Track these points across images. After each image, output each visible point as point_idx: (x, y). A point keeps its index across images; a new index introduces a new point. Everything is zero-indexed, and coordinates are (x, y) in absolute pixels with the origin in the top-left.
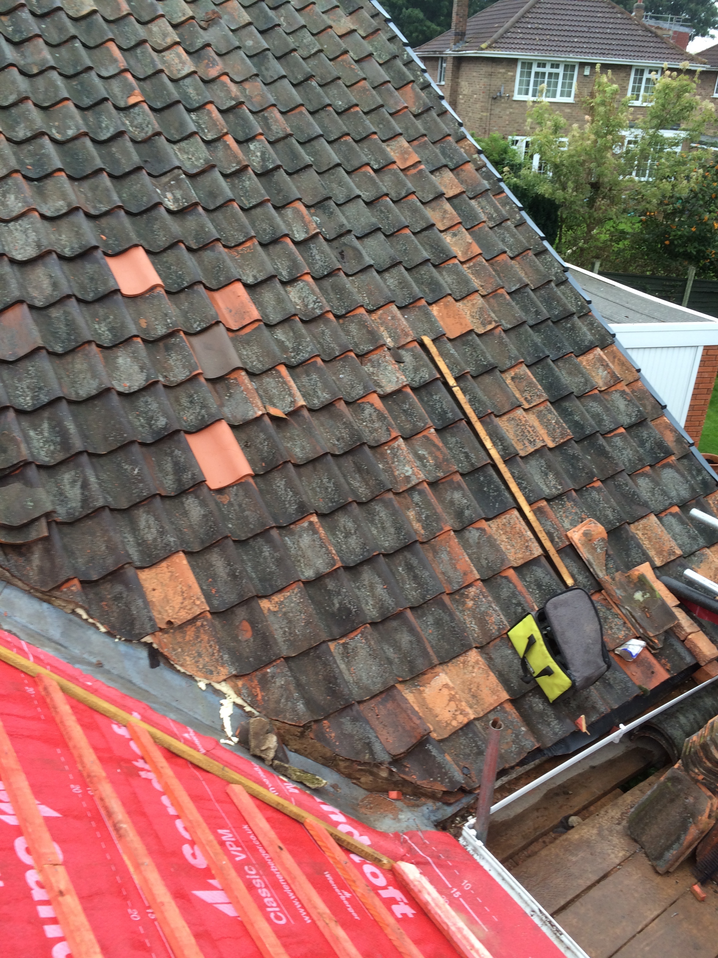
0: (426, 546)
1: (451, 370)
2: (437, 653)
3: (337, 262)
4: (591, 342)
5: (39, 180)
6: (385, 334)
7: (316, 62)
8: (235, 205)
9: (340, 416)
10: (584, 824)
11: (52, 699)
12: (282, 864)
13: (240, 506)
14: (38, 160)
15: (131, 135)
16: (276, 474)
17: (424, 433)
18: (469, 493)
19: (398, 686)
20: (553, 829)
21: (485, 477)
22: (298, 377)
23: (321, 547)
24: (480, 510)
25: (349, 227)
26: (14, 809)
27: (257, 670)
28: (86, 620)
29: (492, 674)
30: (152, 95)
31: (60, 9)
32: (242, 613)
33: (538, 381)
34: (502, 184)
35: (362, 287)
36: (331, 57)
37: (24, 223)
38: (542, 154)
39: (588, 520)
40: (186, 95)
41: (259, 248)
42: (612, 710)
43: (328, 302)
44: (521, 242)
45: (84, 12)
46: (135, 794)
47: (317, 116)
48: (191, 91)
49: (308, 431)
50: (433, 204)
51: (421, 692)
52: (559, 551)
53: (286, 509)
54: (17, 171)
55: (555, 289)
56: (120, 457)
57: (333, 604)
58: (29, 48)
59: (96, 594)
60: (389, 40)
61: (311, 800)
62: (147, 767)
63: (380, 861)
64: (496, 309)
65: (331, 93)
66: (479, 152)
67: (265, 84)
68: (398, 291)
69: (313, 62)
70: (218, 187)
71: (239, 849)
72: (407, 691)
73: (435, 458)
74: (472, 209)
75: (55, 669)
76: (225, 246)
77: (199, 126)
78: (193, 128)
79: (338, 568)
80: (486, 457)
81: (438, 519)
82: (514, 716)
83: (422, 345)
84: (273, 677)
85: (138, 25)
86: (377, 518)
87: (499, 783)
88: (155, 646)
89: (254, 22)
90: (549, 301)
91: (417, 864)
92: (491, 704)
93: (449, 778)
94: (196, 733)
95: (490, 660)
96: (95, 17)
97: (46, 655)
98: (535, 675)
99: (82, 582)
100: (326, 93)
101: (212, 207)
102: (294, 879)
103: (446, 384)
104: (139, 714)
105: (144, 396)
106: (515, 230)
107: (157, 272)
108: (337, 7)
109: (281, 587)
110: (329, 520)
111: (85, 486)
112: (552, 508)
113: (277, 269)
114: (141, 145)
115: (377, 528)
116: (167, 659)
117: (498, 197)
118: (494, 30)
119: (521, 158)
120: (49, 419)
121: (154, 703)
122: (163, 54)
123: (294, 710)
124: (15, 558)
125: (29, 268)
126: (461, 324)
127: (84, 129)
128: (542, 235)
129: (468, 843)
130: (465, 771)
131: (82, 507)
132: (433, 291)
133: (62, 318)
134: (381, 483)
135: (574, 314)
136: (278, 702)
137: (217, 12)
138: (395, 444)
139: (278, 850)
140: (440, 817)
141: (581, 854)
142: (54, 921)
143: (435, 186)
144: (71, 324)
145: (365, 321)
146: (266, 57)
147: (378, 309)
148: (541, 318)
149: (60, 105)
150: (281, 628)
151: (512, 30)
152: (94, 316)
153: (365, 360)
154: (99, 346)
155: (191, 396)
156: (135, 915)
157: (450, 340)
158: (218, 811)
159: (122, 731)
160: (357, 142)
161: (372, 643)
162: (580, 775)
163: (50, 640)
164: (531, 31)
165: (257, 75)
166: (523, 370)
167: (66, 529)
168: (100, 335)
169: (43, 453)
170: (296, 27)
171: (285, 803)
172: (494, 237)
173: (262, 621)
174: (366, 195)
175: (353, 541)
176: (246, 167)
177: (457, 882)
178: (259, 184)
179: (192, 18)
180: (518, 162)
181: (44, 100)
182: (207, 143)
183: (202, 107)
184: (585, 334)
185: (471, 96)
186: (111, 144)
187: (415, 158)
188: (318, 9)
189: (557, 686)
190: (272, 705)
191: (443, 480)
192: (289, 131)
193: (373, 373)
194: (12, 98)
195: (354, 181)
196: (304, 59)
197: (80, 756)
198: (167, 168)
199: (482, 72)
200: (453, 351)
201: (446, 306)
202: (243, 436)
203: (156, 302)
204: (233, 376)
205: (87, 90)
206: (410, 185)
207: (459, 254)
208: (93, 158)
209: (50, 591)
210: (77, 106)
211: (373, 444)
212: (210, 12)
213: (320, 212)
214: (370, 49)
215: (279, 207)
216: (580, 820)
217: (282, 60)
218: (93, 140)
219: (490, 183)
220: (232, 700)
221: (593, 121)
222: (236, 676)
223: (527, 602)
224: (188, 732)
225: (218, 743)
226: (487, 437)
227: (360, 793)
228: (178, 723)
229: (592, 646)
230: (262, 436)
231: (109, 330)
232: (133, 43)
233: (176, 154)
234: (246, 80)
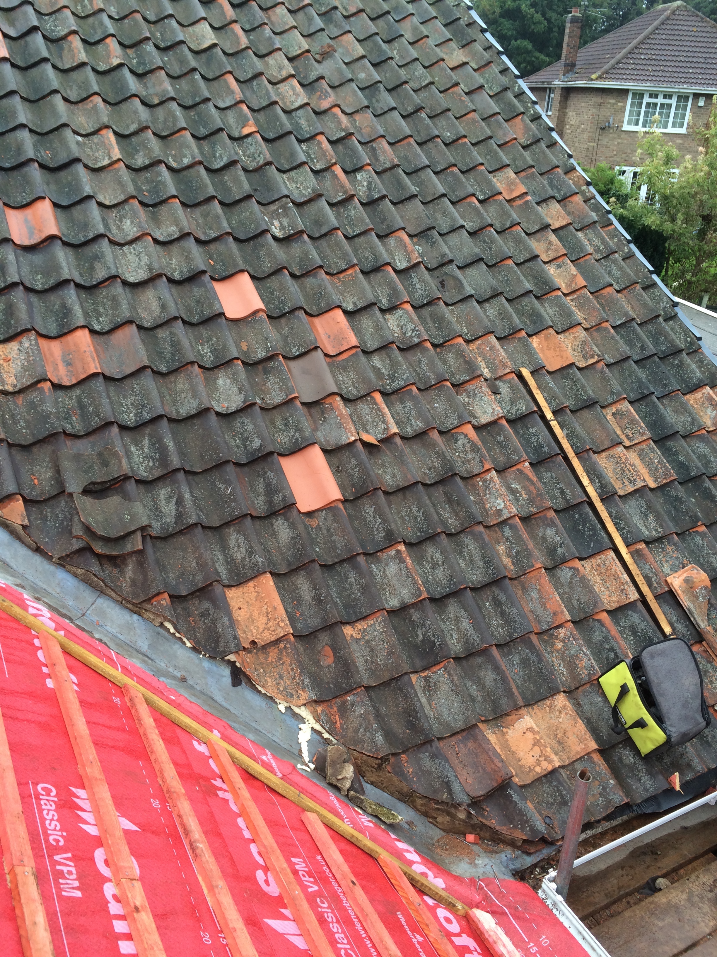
0: (515, 582)
1: (549, 403)
2: (522, 694)
3: (436, 291)
4: (700, 380)
5: (154, 206)
6: (483, 365)
7: (426, 94)
8: (340, 233)
9: (433, 445)
10: (673, 888)
11: (136, 710)
12: (355, 899)
13: (328, 530)
14: (154, 187)
15: (243, 164)
16: (365, 501)
17: (518, 467)
18: (562, 530)
19: (480, 725)
20: (637, 890)
21: (580, 515)
22: (393, 404)
23: (408, 576)
24: (574, 549)
25: (450, 256)
26: (96, 820)
27: (337, 697)
28: (174, 634)
29: (580, 721)
30: (266, 126)
31: (182, 42)
32: (324, 638)
33: (641, 418)
34: (611, 216)
35: (461, 317)
36: (441, 89)
37: (138, 247)
38: (651, 185)
39: (690, 566)
40: (298, 126)
41: (361, 276)
42: (709, 769)
43: (426, 330)
44: (628, 275)
45: (205, 45)
46: (212, 813)
47: (425, 147)
48: (303, 122)
49: (400, 459)
50: (538, 235)
51: (504, 734)
52: (657, 597)
53: (374, 536)
54: (133, 197)
55: (663, 324)
56: (215, 475)
57: (417, 636)
58: (151, 79)
59: (184, 609)
60: (500, 72)
61: (386, 835)
62: (224, 786)
63: (454, 906)
64: (599, 342)
65: (440, 125)
66: (588, 184)
67: (375, 116)
68: (498, 322)
69: (424, 94)
70: (324, 215)
71: (312, 880)
72: (489, 732)
73: (529, 493)
74: (578, 241)
75: (141, 681)
76: (327, 273)
77: (309, 155)
78: (303, 158)
79: (424, 599)
80: (582, 494)
81: (529, 555)
82: (602, 767)
83: (520, 377)
84: (352, 705)
85: (255, 59)
86: (466, 550)
87: (583, 836)
88: (238, 664)
89: (368, 55)
90: (656, 336)
91: (493, 913)
92: (578, 753)
93: (530, 826)
94: (274, 756)
95: (578, 706)
96: (215, 50)
97: (133, 666)
98: (627, 726)
99: (170, 596)
100: (434, 124)
101: (317, 235)
102: (366, 916)
103: (543, 417)
104: (219, 732)
105: (241, 417)
106: (622, 263)
107: (261, 297)
108: (451, 40)
109: (365, 614)
110: (416, 549)
111: (180, 502)
112: (651, 550)
113: (377, 297)
114: (252, 174)
115: (465, 560)
116: (249, 679)
117: (606, 229)
118: (606, 60)
119: (627, 189)
120: (151, 436)
121: (234, 722)
122: (278, 86)
123: (373, 741)
124: (111, 569)
125: (140, 289)
126: (562, 357)
127: (199, 158)
128: (651, 268)
129: (547, 897)
130: (548, 820)
131: (176, 523)
132: (534, 322)
133: (168, 339)
134: (471, 516)
135: (683, 350)
136: (357, 731)
137: (332, 46)
138: (488, 476)
139: (351, 884)
140: (519, 866)
141: (668, 920)
142: (128, 937)
143: (541, 218)
144: (176, 345)
145: (463, 351)
146: (377, 89)
147: (477, 339)
148: (646, 353)
149: (178, 135)
150: (363, 656)
151: (624, 61)
152: (198, 338)
153: (461, 390)
154: (200, 367)
155: (286, 419)
156: (207, 939)
157: (549, 372)
158: (292, 838)
159: (202, 748)
160: (463, 172)
161: (456, 678)
162: (669, 835)
163: (138, 651)
164: (644, 62)
165: (368, 107)
166: (626, 406)
167: (159, 544)
168: (202, 356)
169: (142, 468)
170: (409, 60)
171: (360, 836)
172: (600, 270)
173: (345, 648)
174: (470, 226)
175: (440, 573)
176: (353, 196)
177: (534, 936)
178: (364, 213)
179: (308, 51)
180: (625, 192)
181: (163, 130)
182: (316, 173)
183: (312, 138)
184: (693, 372)
185: (579, 127)
186: (224, 172)
187: (522, 189)
188: (431, 42)
189: (651, 740)
190: (350, 734)
191: (536, 516)
192: (396, 161)
193: (468, 403)
194: (133, 128)
195: (458, 211)
196: (414, 91)
197: (161, 771)
198: (276, 197)
199: (591, 102)
200: (552, 384)
201: (547, 338)
202: (335, 461)
203: (257, 326)
204: (328, 401)
205: (203, 120)
206: (515, 216)
207: (563, 287)
208: (206, 186)
209: (140, 603)
210: (193, 136)
211: (465, 475)
212: (325, 45)
213: (423, 241)
214: (481, 81)
215: (382, 236)
216: (668, 883)
217: (394, 93)
218: (207, 169)
219: (597, 215)
220: (311, 726)
221: (707, 153)
222: (316, 702)
223: (620, 648)
224: (267, 755)
225: (294, 768)
226: (585, 474)
227: (436, 833)
228: (257, 744)
229: (691, 701)
230: (354, 462)
231: (211, 352)
232: (250, 76)
233: (285, 182)
234: (357, 111)
